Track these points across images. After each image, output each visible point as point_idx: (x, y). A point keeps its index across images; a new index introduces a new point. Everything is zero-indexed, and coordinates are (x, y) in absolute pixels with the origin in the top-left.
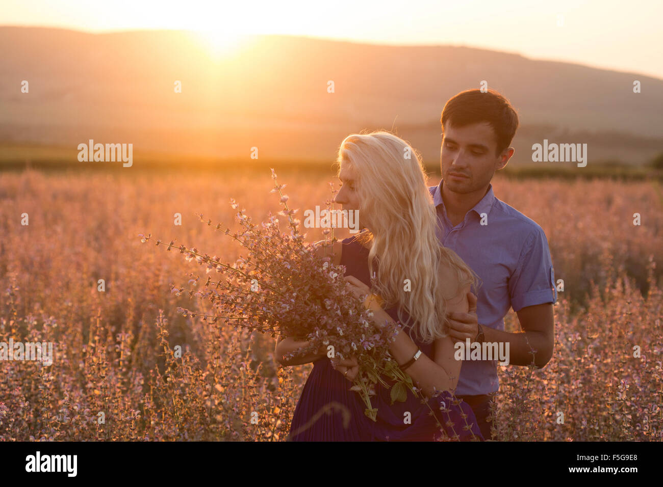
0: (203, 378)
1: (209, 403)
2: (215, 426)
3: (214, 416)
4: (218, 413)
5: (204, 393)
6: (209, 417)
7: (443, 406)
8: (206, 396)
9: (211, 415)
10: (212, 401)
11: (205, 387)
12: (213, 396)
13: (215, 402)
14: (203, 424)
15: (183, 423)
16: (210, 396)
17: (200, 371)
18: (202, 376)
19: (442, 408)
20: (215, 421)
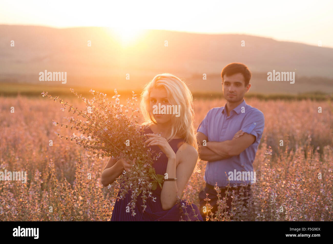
0: (73, 193)
1: (76, 205)
2: (79, 217)
3: (79, 212)
4: (81, 210)
5: (73, 200)
6: (76, 212)
7: (183, 205)
8: (74, 202)
9: (77, 211)
10: (78, 204)
11: (73, 197)
12: (78, 202)
13: (79, 205)
14: (73, 216)
15: (62, 215)
16: (76, 202)
17: (71, 189)
18: (72, 192)
19: (182, 206)
20: (79, 214)
